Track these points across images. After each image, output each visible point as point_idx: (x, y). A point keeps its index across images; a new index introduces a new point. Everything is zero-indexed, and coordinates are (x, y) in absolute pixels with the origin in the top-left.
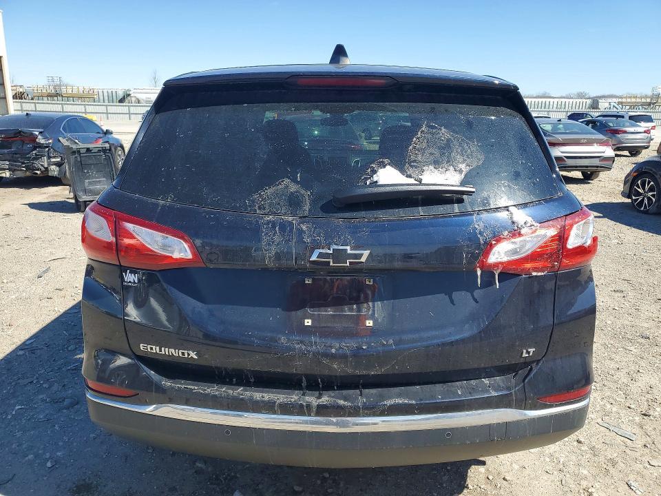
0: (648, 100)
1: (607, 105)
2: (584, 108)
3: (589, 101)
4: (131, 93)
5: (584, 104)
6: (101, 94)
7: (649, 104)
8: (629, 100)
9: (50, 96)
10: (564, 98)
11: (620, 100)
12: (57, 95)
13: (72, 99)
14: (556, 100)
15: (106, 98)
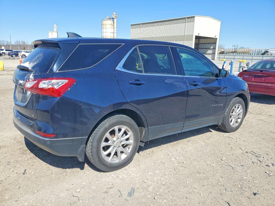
4: (269, 51)
6: (254, 51)
9: (232, 52)
12: (235, 52)
13: (241, 53)
15: (256, 53)
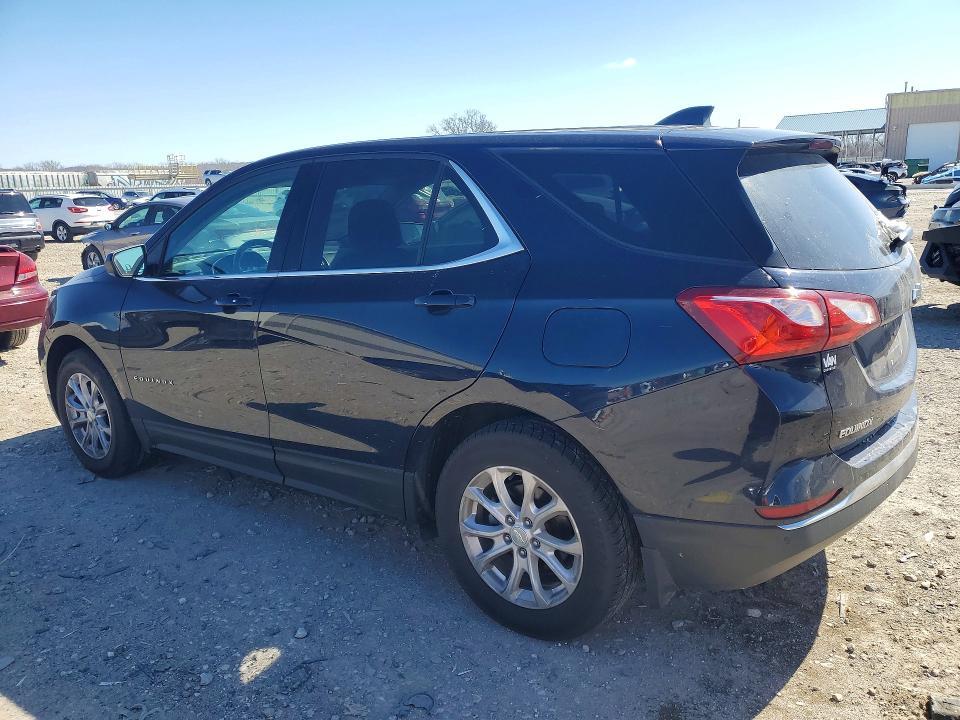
0: (167, 172)
1: (108, 180)
2: (77, 184)
3: (82, 175)
5: (76, 180)
7: (170, 177)
8: (142, 172)
10: (20, 170)
11: (131, 173)
14: (9, 173)
